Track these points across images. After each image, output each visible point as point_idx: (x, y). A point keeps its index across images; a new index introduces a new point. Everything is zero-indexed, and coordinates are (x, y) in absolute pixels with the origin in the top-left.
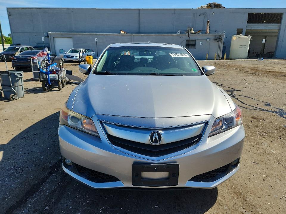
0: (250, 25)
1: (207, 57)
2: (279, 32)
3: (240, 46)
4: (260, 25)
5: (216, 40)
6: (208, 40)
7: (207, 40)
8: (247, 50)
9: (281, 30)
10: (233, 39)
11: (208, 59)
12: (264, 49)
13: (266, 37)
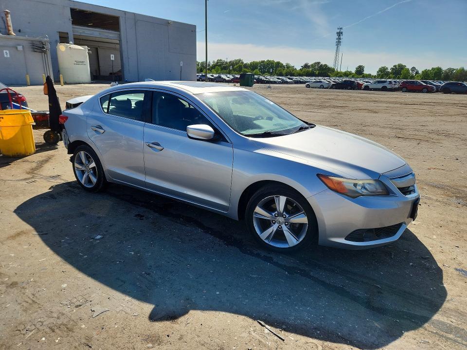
0: (77, 28)
1: (29, 81)
2: (120, 44)
3: (75, 63)
4: (93, 30)
5: (36, 50)
6: (20, 48)
7: (17, 48)
8: (88, 69)
9: (123, 41)
10: (61, 49)
11: (31, 85)
12: (99, 69)
13: (97, 48)
